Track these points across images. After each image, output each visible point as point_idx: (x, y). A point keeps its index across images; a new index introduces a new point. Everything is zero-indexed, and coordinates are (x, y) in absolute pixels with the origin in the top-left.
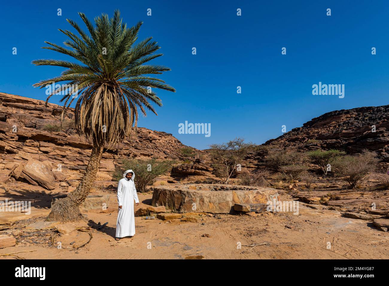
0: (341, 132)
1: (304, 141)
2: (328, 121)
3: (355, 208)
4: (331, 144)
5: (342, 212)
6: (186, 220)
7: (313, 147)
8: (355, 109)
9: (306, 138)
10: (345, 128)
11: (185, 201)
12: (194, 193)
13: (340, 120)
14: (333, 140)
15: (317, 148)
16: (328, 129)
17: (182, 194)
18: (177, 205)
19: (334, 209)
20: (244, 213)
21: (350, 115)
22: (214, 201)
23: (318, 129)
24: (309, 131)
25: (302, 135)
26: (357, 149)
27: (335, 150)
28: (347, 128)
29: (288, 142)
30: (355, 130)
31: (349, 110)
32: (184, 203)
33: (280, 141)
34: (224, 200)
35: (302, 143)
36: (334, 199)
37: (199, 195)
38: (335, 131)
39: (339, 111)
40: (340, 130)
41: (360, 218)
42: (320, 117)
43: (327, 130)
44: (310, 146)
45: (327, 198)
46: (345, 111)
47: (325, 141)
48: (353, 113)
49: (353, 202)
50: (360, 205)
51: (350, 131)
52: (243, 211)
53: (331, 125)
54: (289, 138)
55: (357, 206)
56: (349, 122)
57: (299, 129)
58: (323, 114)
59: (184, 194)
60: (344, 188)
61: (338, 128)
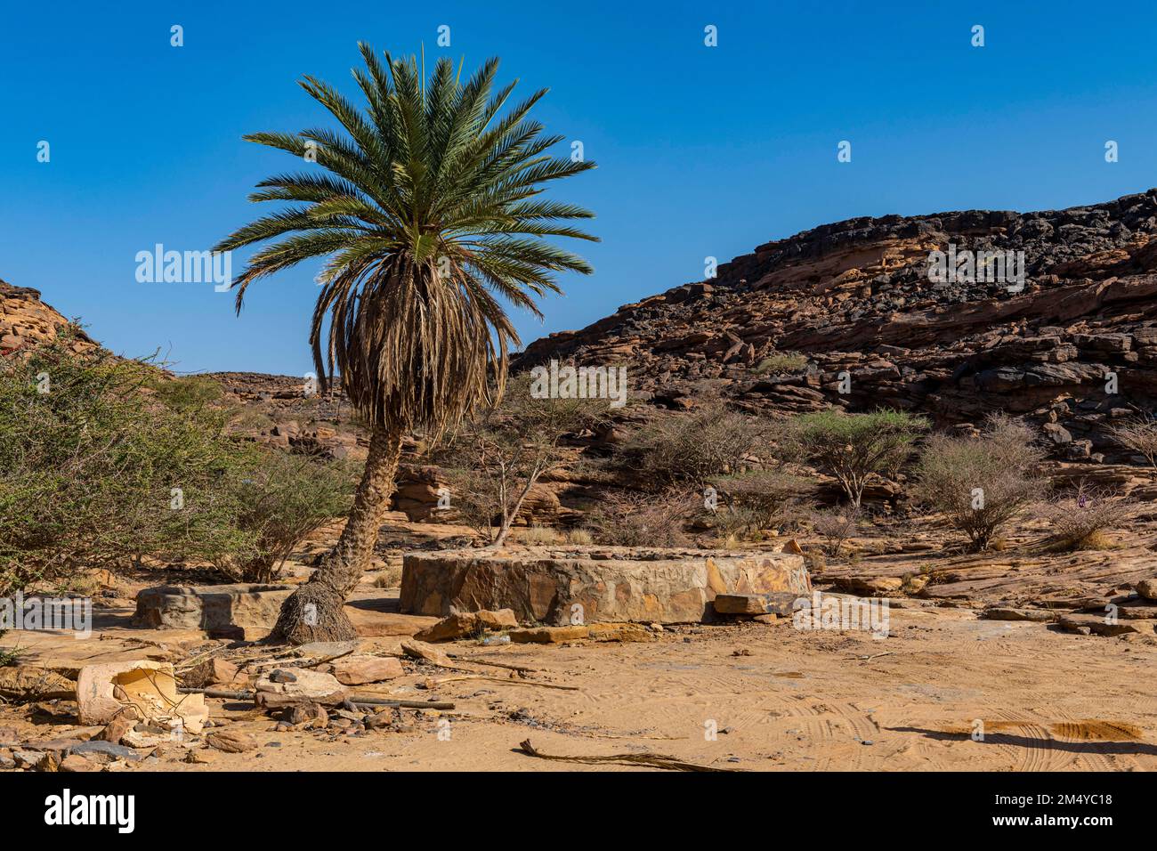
0: (884, 319)
1: (728, 355)
2: (830, 262)
3: (1005, 599)
4: (861, 379)
5: (977, 611)
6: (620, 637)
7: (791, 393)
8: (940, 216)
9: (734, 337)
10: (902, 301)
11: (572, 593)
12: (599, 568)
13: (881, 263)
14: (850, 355)
15: (805, 396)
16: (831, 299)
17: (558, 571)
18: (539, 606)
19: (954, 606)
20: (750, 618)
21: (920, 242)
22: (657, 590)
23: (784, 298)
24: (749, 307)
25: (715, 322)
26: (963, 408)
27: (892, 411)
28: (907, 302)
29: (654, 353)
30: (940, 314)
31: (919, 218)
32: (569, 597)
33: (616, 350)
34: (686, 585)
35: (720, 361)
36: (942, 582)
37: (613, 575)
38: (858, 311)
39: (875, 222)
40: (881, 310)
41: (1027, 618)
42: (795, 240)
43: (826, 304)
44: (780, 388)
45: (921, 579)
46: (902, 225)
47: (818, 355)
48: (932, 237)
49: (997, 586)
50: (1016, 591)
51: (921, 318)
52: (749, 611)
53: (843, 283)
54: (658, 337)
55: (1009, 594)
56: (915, 275)
57: (697, 290)
58: (808, 228)
59: (562, 572)
60: (951, 551)
61: (871, 300)
